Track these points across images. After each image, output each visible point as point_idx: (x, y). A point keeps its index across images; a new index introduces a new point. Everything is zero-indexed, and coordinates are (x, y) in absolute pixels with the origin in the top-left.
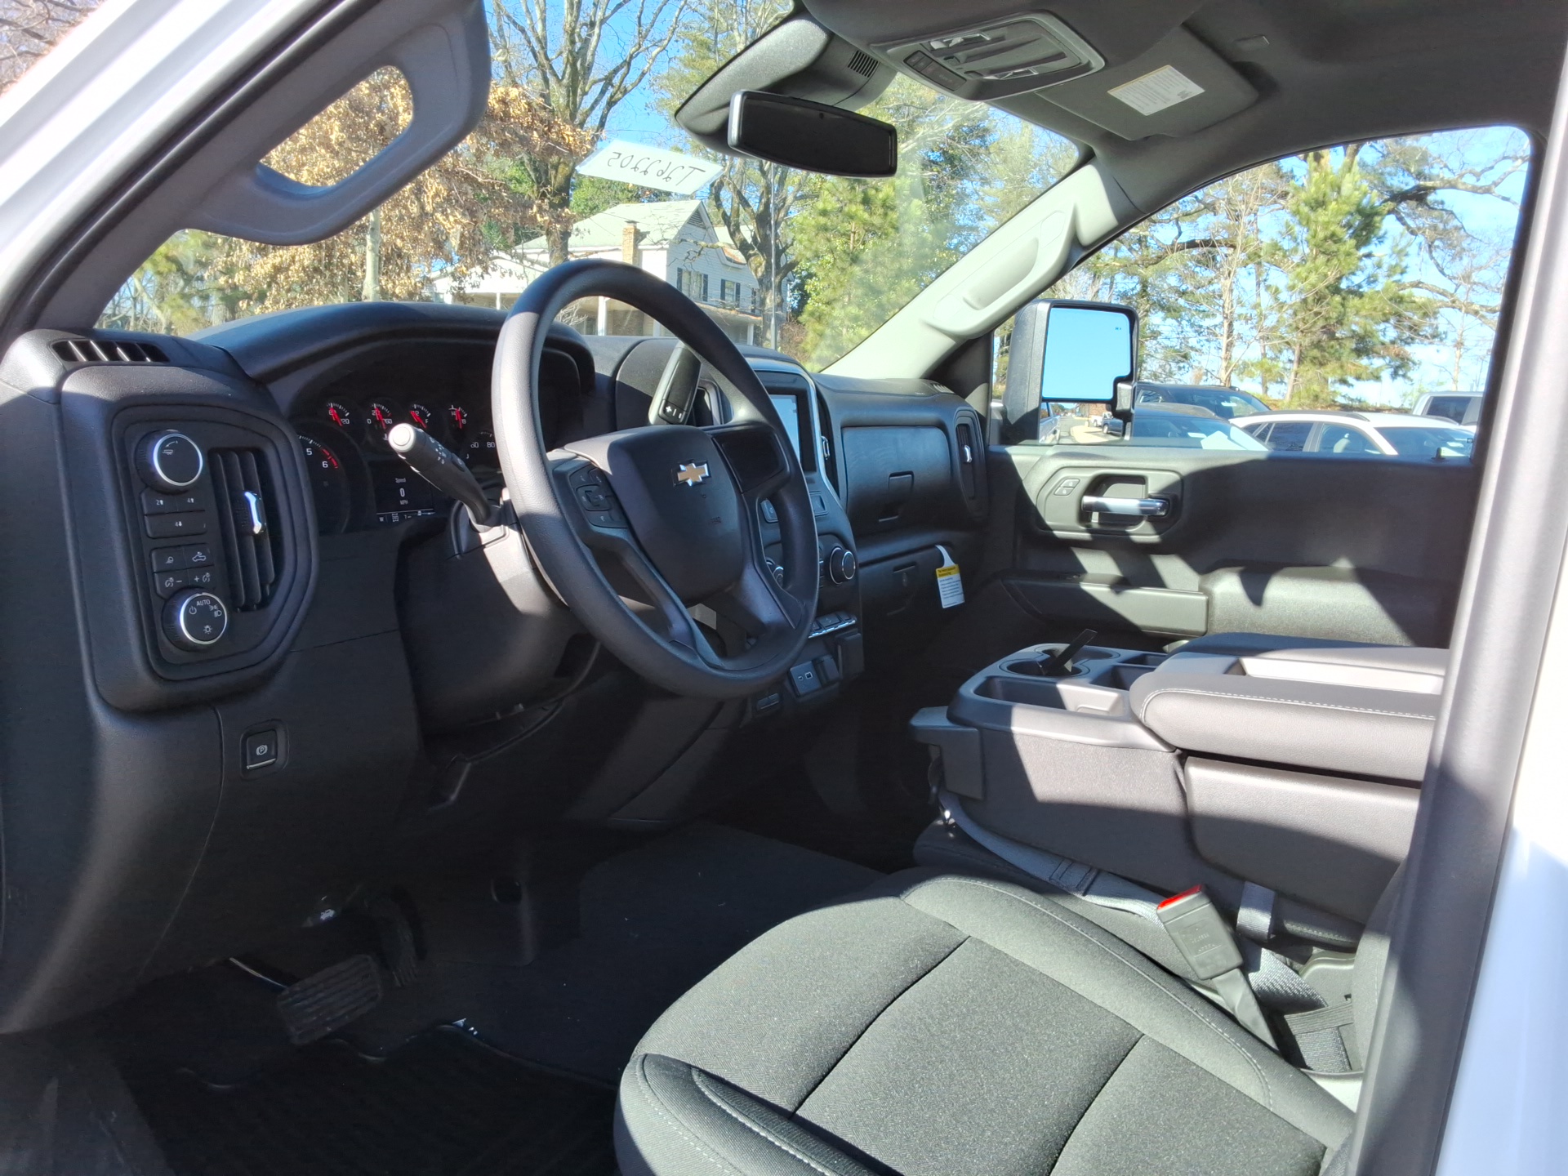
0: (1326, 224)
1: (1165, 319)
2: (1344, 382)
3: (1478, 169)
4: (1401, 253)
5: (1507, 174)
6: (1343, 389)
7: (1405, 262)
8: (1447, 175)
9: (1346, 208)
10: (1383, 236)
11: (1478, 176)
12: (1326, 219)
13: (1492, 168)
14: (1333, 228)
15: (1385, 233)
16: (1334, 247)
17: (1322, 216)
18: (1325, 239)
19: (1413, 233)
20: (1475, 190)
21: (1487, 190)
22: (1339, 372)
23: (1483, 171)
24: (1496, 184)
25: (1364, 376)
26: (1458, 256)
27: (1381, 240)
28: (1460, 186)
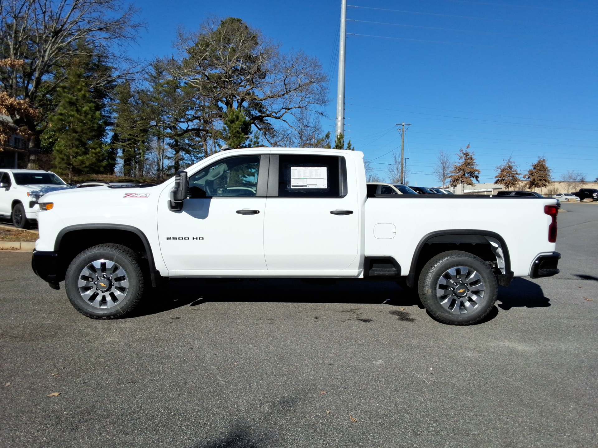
0: (236, 128)
1: (185, 154)
2: (245, 177)
3: (276, 111)
4: (257, 138)
5: (284, 114)
6: (244, 179)
7: (259, 140)
8: (268, 113)
9: (241, 123)
10: (252, 132)
11: (276, 113)
12: (235, 126)
13: (280, 111)
14: (237, 129)
15: (252, 131)
16: (238, 135)
17: (234, 125)
18: (236, 132)
19: (260, 130)
20: (276, 118)
21: (279, 118)
22: (243, 174)
23: (277, 112)
24: (282, 117)
25: (250, 175)
26: (273, 137)
27: (251, 133)
28: (271, 116)
